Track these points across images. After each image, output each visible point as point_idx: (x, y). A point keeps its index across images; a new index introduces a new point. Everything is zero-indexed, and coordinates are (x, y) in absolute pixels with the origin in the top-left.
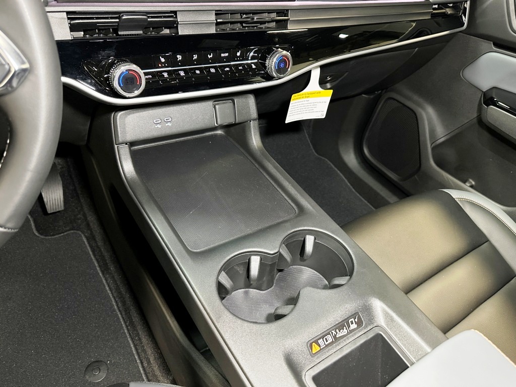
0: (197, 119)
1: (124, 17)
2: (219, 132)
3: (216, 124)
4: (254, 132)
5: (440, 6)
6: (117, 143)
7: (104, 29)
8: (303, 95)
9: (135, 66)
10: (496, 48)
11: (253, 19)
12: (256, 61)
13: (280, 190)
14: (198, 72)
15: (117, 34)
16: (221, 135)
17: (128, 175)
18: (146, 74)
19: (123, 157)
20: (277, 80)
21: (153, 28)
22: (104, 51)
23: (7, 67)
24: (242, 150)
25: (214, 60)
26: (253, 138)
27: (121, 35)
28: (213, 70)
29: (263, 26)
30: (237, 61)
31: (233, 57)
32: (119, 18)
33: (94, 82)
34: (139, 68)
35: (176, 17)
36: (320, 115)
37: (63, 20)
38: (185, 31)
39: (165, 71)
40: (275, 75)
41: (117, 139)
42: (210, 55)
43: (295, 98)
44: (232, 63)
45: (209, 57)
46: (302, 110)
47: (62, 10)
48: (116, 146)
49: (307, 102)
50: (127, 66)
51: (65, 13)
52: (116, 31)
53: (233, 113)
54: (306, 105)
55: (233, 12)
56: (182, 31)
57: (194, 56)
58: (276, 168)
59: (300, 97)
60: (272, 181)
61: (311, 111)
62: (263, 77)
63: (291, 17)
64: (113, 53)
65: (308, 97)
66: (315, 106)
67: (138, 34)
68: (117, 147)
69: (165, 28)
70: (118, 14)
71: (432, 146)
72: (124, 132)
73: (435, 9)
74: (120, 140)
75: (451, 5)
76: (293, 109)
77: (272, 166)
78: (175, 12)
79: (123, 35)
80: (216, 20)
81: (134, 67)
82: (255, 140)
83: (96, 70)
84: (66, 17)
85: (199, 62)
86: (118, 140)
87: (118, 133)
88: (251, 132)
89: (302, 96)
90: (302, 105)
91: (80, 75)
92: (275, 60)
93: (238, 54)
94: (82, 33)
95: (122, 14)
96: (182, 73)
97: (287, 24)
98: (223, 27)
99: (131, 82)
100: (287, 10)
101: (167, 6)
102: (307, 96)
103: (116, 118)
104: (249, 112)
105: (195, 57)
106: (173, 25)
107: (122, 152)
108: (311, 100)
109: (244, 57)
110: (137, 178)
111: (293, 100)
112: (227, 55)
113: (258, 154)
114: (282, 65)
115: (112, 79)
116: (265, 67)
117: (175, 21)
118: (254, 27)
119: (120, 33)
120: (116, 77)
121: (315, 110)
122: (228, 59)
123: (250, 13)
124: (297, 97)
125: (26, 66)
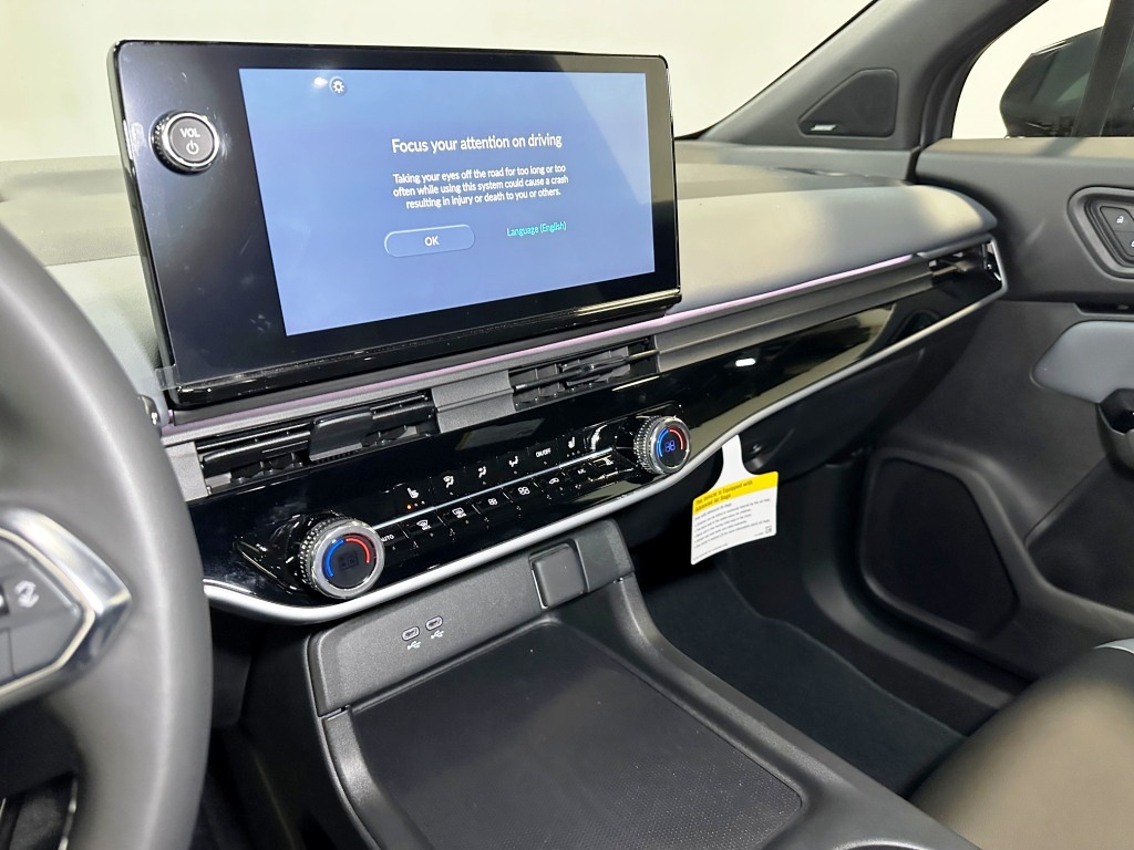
0: (498, 604)
1: (321, 425)
2: (547, 620)
3: (543, 607)
4: (633, 605)
5: (942, 261)
6: (322, 711)
7: (278, 457)
8: (715, 494)
9: (355, 523)
10: (1086, 312)
11: (589, 368)
12: (610, 449)
13: (738, 744)
14: (493, 502)
15: (307, 462)
16: (552, 627)
17: (355, 792)
18: (382, 533)
19: (337, 745)
20: (664, 478)
21: (382, 432)
22: (282, 504)
23: (76, 611)
24: (610, 653)
25: (522, 470)
26: (633, 618)
27: (315, 463)
28: (524, 491)
29: (606, 378)
30: (572, 458)
31: (561, 454)
32: (310, 427)
33: (262, 579)
34: (364, 524)
35: (431, 399)
36: (764, 531)
37: (187, 459)
38: (453, 422)
39: (420, 517)
40: (658, 469)
41: (320, 702)
42: (514, 460)
43: (701, 505)
44: (561, 466)
45: (512, 464)
46: (721, 528)
47: (185, 439)
48: (319, 720)
49: (729, 508)
50: (339, 528)
51: (193, 444)
52: (303, 455)
53: (577, 571)
54: (728, 514)
55: (542, 365)
56: (446, 425)
57: (480, 470)
58: (710, 685)
59: (709, 500)
60: (709, 723)
61: (740, 526)
62: (632, 481)
63: (660, 347)
64: (302, 505)
65: (727, 497)
66: (748, 513)
67: (352, 453)
68: (323, 721)
69: (408, 426)
70: (309, 422)
71: (1027, 544)
72: (336, 681)
73: (934, 269)
74: (329, 702)
75: (960, 255)
76: (702, 531)
77: (700, 684)
78: (428, 392)
79: (320, 461)
80: (514, 387)
81: (355, 525)
82: (639, 625)
83: (264, 549)
84: (194, 451)
85: (492, 479)
86: (324, 703)
87: (322, 686)
88: (625, 606)
89: (713, 499)
90: (719, 518)
91: (231, 572)
92: (653, 439)
93: (571, 445)
94: (229, 476)
95: (317, 419)
96: (460, 513)
97: (655, 362)
98: (525, 397)
99: (352, 561)
100: (650, 337)
101: (411, 382)
102: (726, 494)
103: (316, 651)
104: (613, 560)
105: (483, 471)
106: (428, 417)
107: (335, 732)
108: (737, 501)
109: (583, 448)
110: (379, 793)
111: (697, 510)
112: (547, 451)
113: (654, 655)
114: (671, 447)
115: (308, 566)
116: (634, 458)
117: (431, 408)
118: (588, 383)
119: (313, 458)
120: (317, 558)
121: (750, 521)
122: (552, 460)
123: (576, 359)
124: (704, 503)
125: (124, 596)
